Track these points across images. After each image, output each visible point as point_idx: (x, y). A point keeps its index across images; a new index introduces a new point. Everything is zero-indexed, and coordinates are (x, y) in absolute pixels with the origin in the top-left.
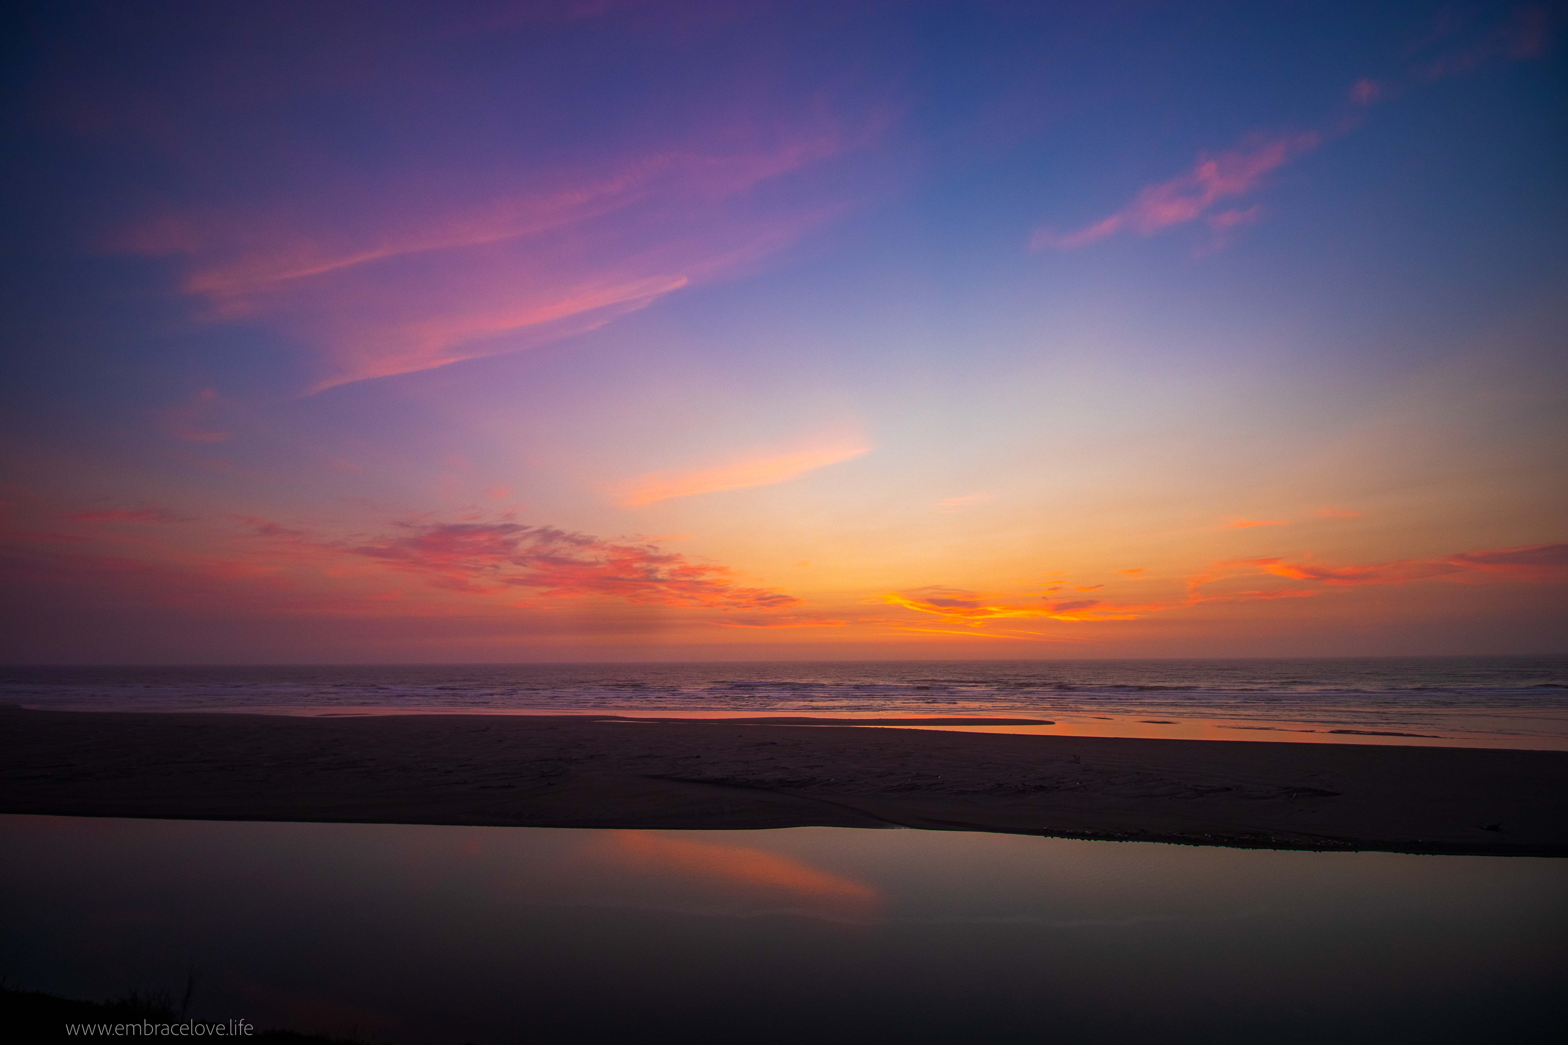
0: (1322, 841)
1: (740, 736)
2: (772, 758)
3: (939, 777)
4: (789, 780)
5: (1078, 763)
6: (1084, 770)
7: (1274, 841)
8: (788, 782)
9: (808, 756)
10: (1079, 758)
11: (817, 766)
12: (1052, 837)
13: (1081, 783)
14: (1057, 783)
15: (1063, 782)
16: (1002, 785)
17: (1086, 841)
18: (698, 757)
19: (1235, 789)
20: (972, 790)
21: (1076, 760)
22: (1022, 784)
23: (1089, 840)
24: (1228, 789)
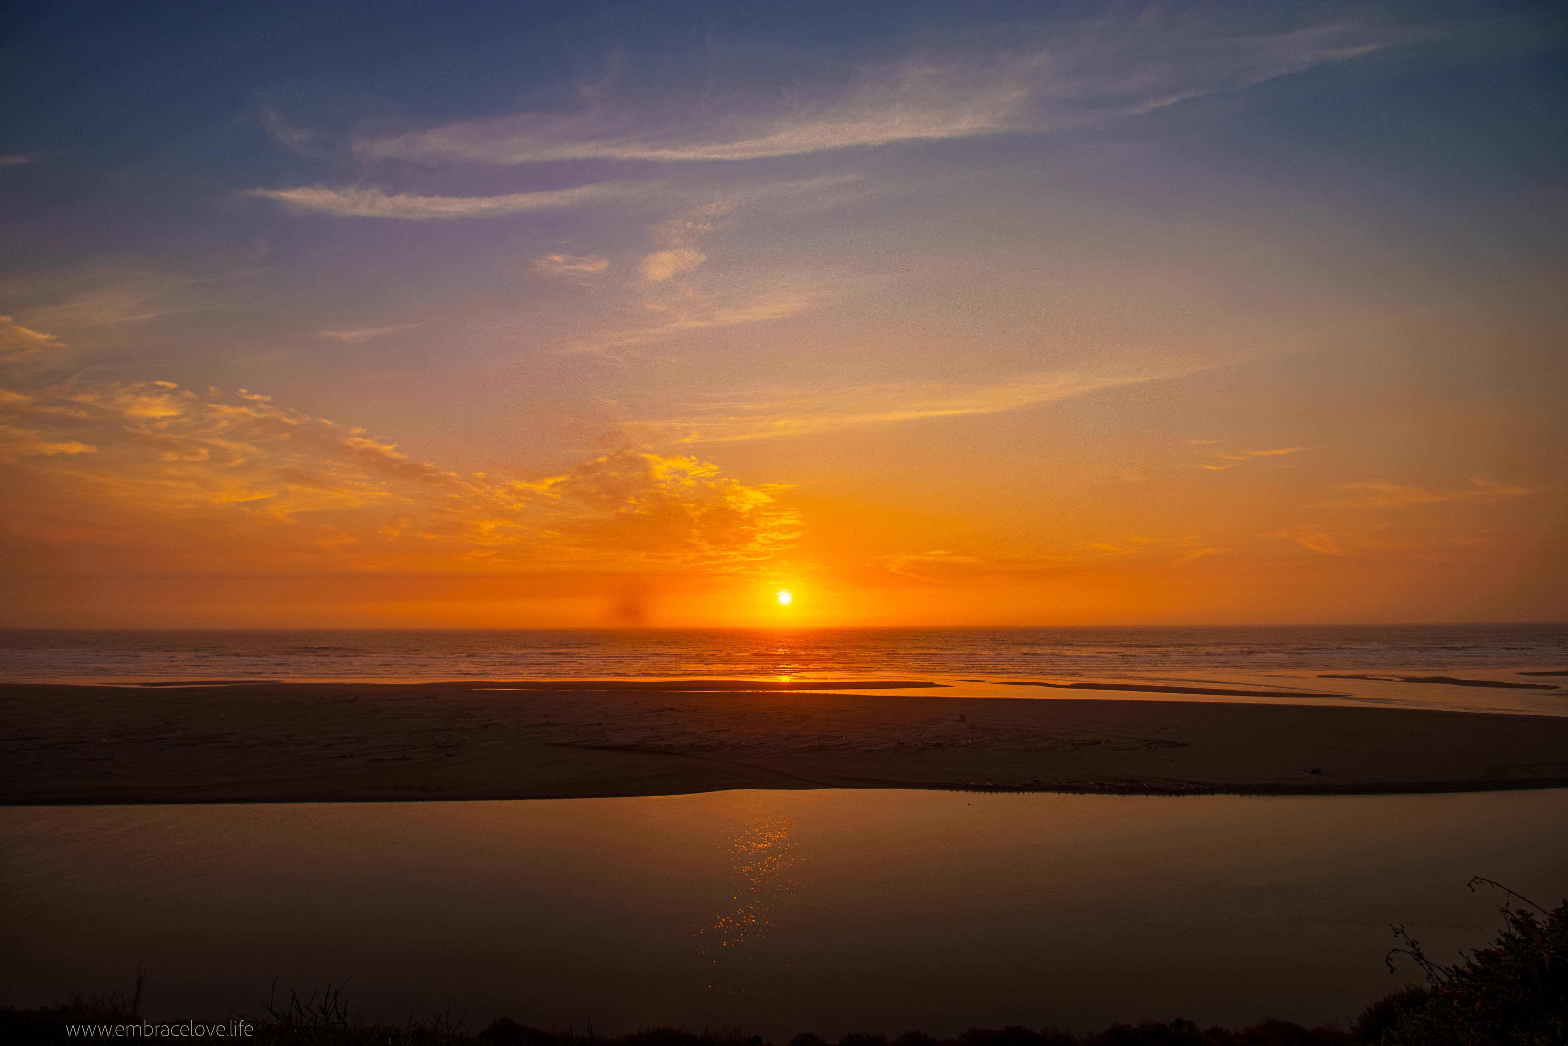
0: (1185, 786)
1: (636, 702)
2: (676, 724)
3: (844, 738)
4: (701, 744)
5: (964, 722)
6: (972, 728)
7: (1146, 786)
8: (700, 746)
9: (711, 721)
10: (965, 717)
11: (724, 730)
12: (958, 791)
13: (972, 740)
14: (952, 741)
15: (957, 740)
16: (903, 744)
17: (987, 793)
18: (599, 724)
19: (1103, 742)
20: (877, 749)
21: (962, 719)
22: (921, 742)
23: (991, 792)
24: (1098, 743)
